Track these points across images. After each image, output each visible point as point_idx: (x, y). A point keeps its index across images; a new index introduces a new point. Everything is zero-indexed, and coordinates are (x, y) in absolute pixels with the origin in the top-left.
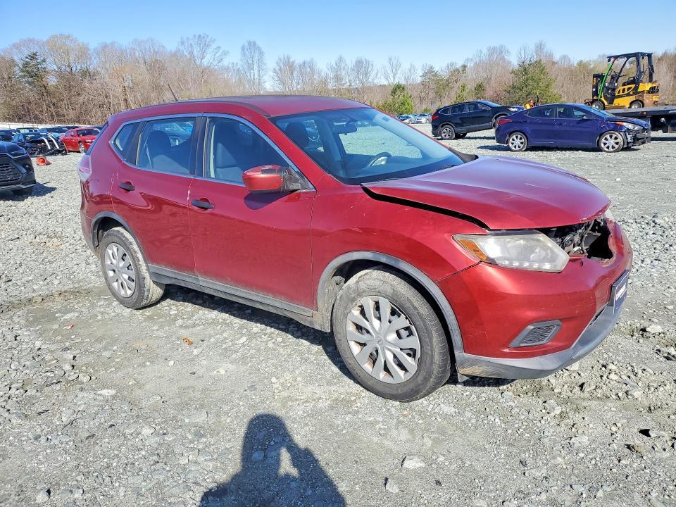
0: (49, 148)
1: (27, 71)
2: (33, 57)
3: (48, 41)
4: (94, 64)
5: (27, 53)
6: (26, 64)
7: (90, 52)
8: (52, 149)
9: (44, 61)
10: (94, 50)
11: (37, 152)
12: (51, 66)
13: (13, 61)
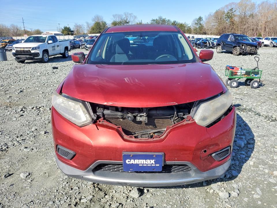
0: (208, 46)
1: (227, 16)
2: (231, 10)
3: (239, 3)
4: (256, 11)
5: (230, 8)
6: (228, 13)
7: (256, 6)
8: (209, 46)
9: (235, 11)
10: (258, 5)
11: (203, 47)
12: (237, 13)
13: (224, 12)
